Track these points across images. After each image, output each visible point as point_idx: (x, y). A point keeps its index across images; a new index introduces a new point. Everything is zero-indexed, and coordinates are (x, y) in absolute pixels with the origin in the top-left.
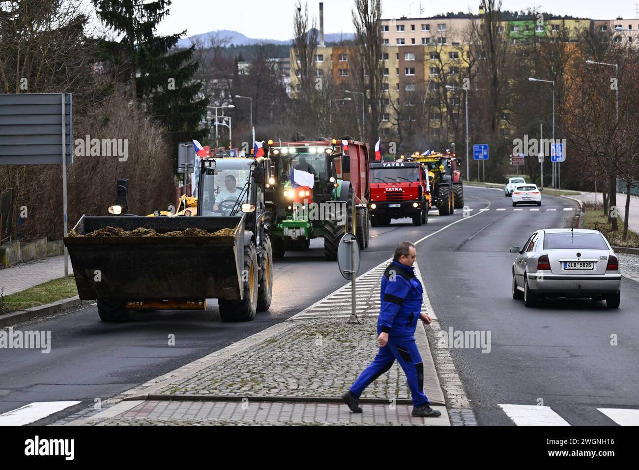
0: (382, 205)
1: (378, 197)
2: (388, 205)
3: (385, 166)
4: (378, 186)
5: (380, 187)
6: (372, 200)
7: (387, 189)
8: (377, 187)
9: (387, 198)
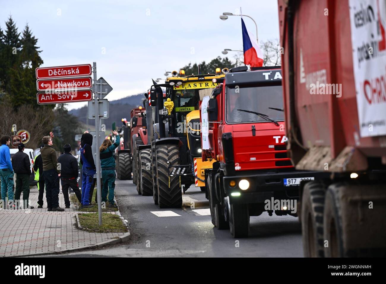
0: (268, 181)
1: (253, 159)
2: (281, 179)
3: (267, 78)
4: (254, 130)
5: (258, 134)
6: (238, 168)
7: (277, 138)
8: (250, 134)
9: (277, 163)
